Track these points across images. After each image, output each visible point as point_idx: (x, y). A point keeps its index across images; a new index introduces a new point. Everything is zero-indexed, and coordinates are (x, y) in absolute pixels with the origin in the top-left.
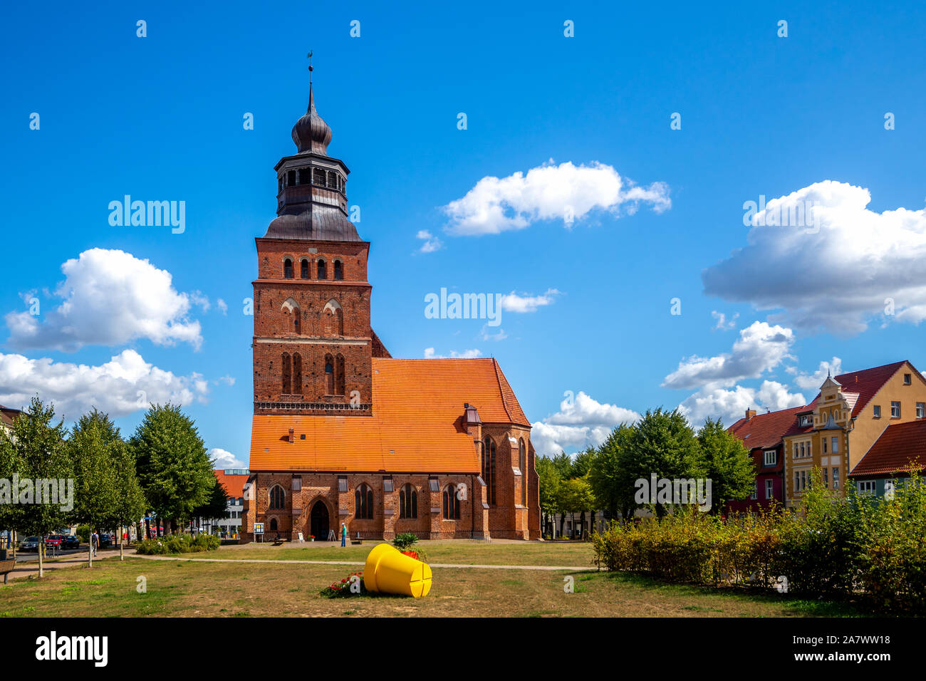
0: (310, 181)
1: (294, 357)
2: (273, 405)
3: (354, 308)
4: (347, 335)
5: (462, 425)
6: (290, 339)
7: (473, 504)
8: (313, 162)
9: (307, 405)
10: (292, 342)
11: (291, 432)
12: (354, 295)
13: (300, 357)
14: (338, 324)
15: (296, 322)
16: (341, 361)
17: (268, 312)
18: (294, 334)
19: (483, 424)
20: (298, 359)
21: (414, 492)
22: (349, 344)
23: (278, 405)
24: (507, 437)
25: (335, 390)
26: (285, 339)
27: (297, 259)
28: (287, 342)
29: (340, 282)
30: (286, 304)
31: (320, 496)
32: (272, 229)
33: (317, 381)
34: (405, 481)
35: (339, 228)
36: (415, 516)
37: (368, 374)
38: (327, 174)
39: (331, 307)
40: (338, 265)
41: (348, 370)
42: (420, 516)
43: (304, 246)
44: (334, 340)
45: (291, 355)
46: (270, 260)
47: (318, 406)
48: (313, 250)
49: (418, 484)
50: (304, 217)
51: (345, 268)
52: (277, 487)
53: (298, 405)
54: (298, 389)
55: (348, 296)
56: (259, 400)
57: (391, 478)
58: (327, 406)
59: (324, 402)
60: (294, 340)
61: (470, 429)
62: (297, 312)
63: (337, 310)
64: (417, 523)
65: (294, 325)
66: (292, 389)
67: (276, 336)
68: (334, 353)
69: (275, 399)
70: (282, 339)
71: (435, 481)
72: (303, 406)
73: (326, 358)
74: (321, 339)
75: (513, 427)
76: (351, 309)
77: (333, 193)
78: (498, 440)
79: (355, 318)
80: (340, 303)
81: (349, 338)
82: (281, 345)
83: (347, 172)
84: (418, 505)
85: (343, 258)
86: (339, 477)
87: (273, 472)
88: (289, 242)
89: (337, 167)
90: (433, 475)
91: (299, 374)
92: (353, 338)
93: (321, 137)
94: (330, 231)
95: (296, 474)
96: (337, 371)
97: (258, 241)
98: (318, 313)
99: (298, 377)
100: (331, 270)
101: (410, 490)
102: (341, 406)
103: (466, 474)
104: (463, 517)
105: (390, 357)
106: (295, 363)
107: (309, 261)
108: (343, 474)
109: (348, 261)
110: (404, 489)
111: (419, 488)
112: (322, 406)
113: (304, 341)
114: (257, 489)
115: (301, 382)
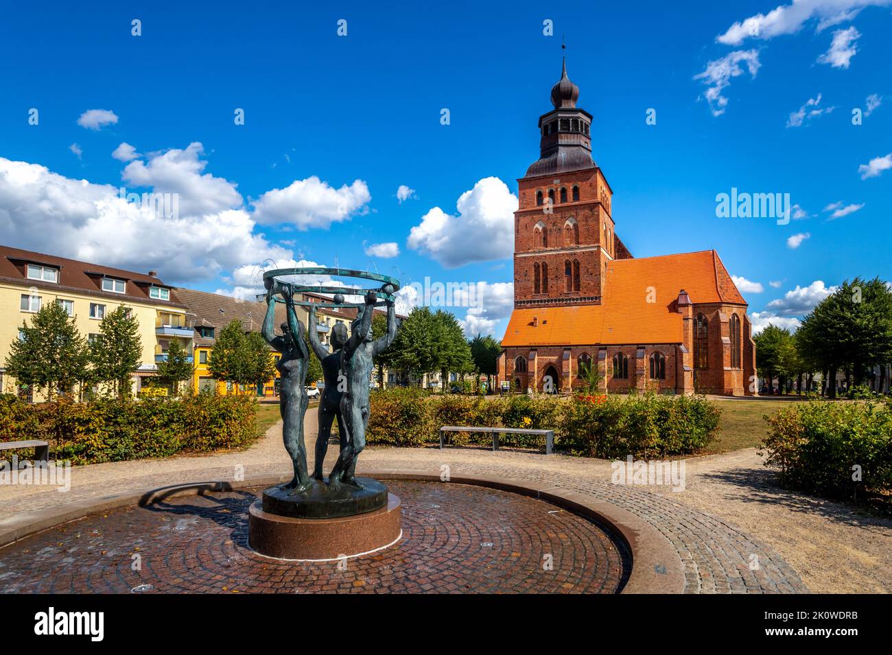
0: (558, 129)
1: (543, 266)
2: (528, 302)
3: (587, 221)
4: (582, 243)
5: (674, 307)
6: (540, 252)
7: (676, 367)
8: (559, 115)
9: (552, 301)
10: (541, 254)
11: (535, 319)
12: (587, 212)
13: (546, 265)
14: (574, 236)
15: (544, 238)
16: (577, 264)
17: (524, 233)
18: (542, 248)
19: (694, 305)
20: (545, 266)
21: (625, 359)
22: (584, 250)
23: (531, 302)
24: (717, 314)
25: (573, 288)
26: (536, 253)
27: (546, 190)
28: (537, 254)
29: (577, 203)
30: (537, 226)
31: (550, 363)
32: (530, 171)
33: (559, 282)
34: (617, 351)
35: (577, 161)
36: (626, 377)
37: (598, 273)
38: (571, 122)
39: (569, 223)
40: (576, 190)
41: (582, 272)
42: (630, 377)
43: (550, 180)
44: (572, 249)
45: (540, 264)
46: (527, 194)
47: (559, 300)
48: (556, 181)
49: (628, 352)
50: (552, 158)
51: (580, 191)
52: (521, 357)
53: (545, 301)
54: (546, 290)
55: (581, 213)
56: (518, 299)
57: (605, 349)
58: (566, 300)
59: (564, 297)
60: (543, 252)
61: (680, 309)
62: (545, 230)
63: (574, 225)
64: (628, 383)
65: (542, 240)
66: (541, 290)
67: (530, 251)
68: (572, 259)
69: (529, 298)
70: (534, 252)
71: (642, 350)
72: (548, 301)
73: (566, 264)
74: (562, 249)
75: (723, 305)
76: (585, 223)
77: (576, 135)
78: (709, 317)
79: (588, 230)
80: (576, 218)
81: (582, 246)
82: (533, 257)
83: (590, 117)
84: (629, 368)
85: (579, 184)
86: (565, 349)
87: (517, 347)
88: (539, 178)
89: (580, 115)
90: (641, 346)
91: (547, 278)
92: (586, 246)
93: (569, 95)
94: (569, 164)
95: (534, 348)
96: (575, 273)
97: (521, 181)
98: (560, 229)
99: (546, 280)
100: (570, 194)
101: (622, 358)
102: (577, 299)
103: (670, 344)
104: (667, 377)
105: (632, 257)
106: (543, 270)
107: (554, 190)
108: (568, 347)
109: (583, 186)
110: (617, 357)
111: (629, 356)
112: (563, 300)
113: (550, 252)
114: (506, 359)
115: (547, 284)
